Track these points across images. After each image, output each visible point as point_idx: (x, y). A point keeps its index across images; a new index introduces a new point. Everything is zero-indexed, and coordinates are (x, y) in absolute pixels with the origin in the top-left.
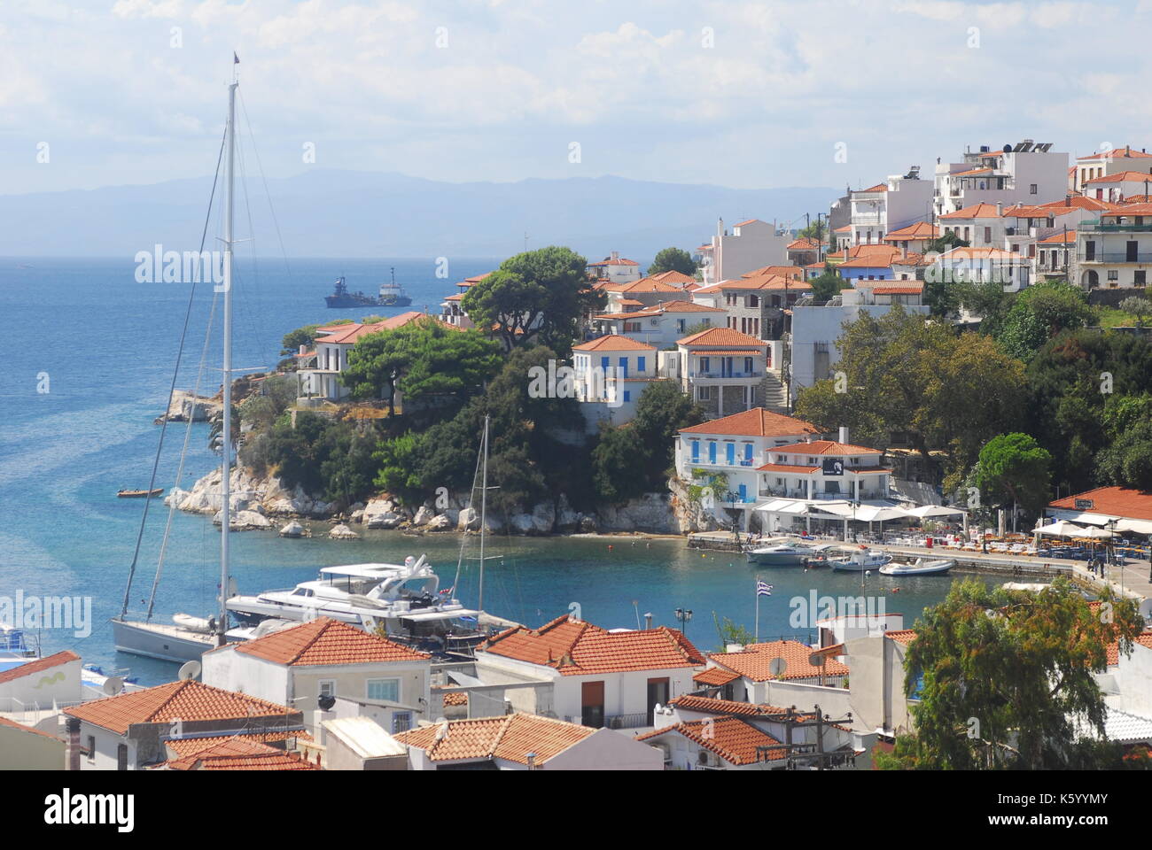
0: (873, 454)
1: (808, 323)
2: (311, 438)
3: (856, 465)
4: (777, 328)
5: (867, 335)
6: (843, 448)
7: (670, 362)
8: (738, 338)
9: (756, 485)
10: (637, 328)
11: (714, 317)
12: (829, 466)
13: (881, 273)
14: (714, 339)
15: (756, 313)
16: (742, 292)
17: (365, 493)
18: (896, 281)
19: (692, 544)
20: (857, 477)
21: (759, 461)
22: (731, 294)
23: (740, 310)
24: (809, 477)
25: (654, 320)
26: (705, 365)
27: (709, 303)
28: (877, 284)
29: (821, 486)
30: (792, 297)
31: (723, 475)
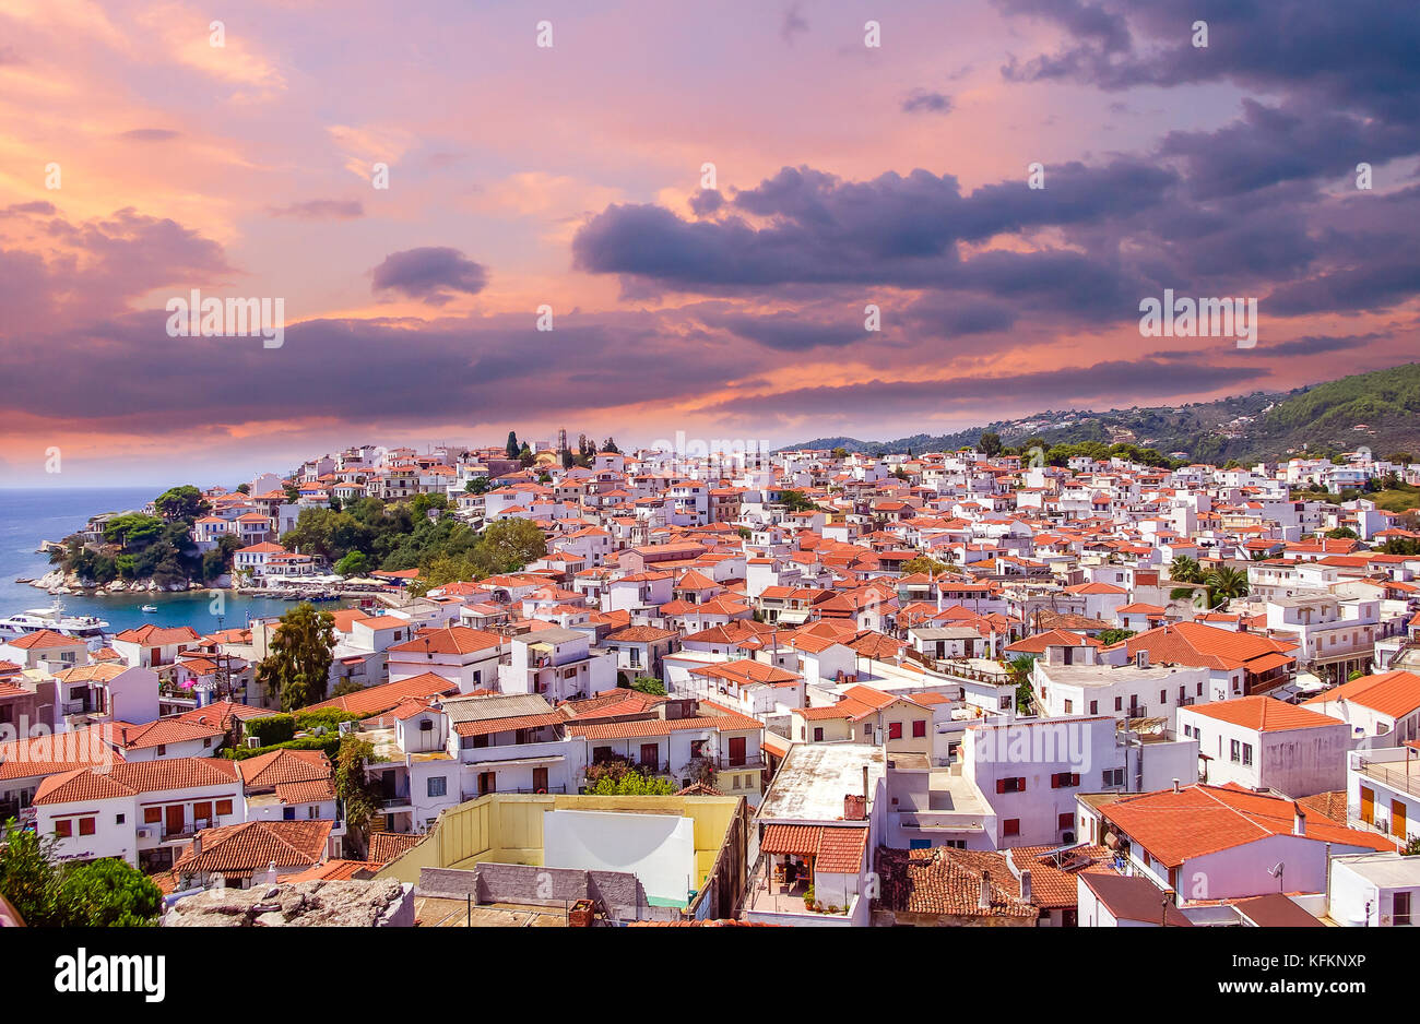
0: (308, 557)
1: (286, 511)
2: (90, 558)
3: (301, 561)
4: (274, 513)
5: (308, 515)
6: (297, 556)
7: (233, 526)
8: (261, 517)
9: (264, 571)
10: (221, 514)
11: (251, 509)
12: (291, 562)
13: (314, 492)
14: (250, 517)
15: (268, 507)
16: (262, 500)
17: (112, 578)
18: (319, 495)
19: (241, 593)
20: (301, 566)
21: (265, 561)
22: (258, 500)
23: (261, 506)
24: (284, 567)
25: (228, 510)
26: (246, 527)
27: (250, 504)
28: (312, 496)
29: (289, 570)
30: (281, 501)
31: (253, 567)
